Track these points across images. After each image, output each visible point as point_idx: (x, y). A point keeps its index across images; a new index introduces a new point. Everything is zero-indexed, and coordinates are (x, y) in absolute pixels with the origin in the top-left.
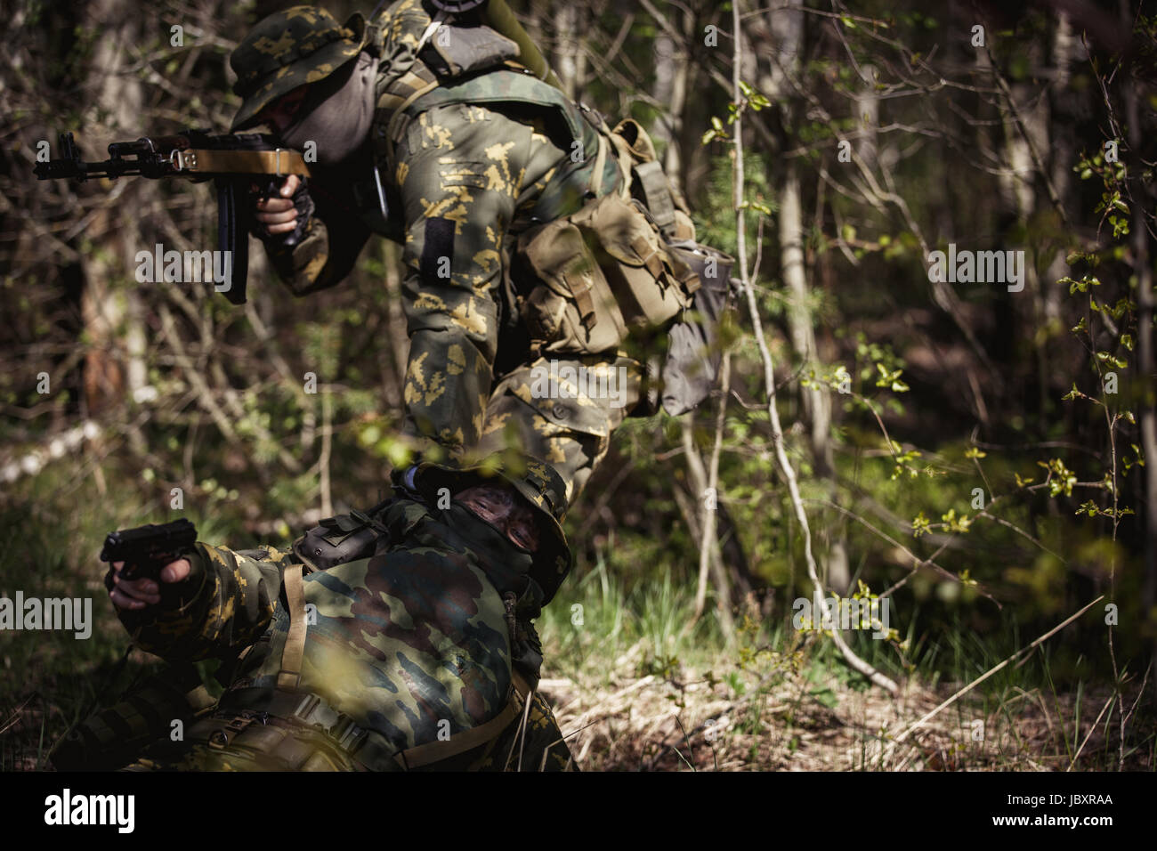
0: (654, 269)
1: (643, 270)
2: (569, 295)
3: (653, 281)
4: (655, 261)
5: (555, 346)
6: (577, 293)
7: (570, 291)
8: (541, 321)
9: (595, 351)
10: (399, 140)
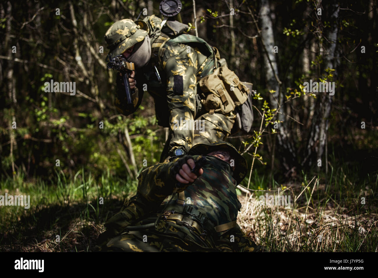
0: (240, 88)
1: (236, 88)
2: (219, 96)
3: (239, 91)
4: (240, 85)
5: (217, 110)
6: (221, 95)
7: (219, 95)
8: (213, 104)
9: (227, 113)
10: (163, 56)
